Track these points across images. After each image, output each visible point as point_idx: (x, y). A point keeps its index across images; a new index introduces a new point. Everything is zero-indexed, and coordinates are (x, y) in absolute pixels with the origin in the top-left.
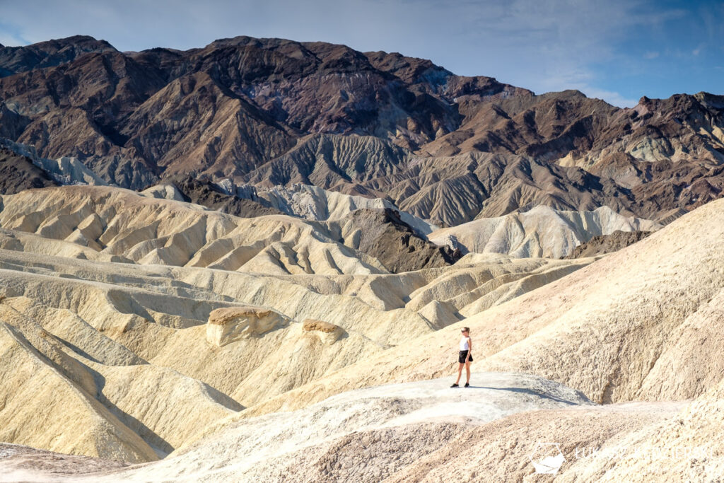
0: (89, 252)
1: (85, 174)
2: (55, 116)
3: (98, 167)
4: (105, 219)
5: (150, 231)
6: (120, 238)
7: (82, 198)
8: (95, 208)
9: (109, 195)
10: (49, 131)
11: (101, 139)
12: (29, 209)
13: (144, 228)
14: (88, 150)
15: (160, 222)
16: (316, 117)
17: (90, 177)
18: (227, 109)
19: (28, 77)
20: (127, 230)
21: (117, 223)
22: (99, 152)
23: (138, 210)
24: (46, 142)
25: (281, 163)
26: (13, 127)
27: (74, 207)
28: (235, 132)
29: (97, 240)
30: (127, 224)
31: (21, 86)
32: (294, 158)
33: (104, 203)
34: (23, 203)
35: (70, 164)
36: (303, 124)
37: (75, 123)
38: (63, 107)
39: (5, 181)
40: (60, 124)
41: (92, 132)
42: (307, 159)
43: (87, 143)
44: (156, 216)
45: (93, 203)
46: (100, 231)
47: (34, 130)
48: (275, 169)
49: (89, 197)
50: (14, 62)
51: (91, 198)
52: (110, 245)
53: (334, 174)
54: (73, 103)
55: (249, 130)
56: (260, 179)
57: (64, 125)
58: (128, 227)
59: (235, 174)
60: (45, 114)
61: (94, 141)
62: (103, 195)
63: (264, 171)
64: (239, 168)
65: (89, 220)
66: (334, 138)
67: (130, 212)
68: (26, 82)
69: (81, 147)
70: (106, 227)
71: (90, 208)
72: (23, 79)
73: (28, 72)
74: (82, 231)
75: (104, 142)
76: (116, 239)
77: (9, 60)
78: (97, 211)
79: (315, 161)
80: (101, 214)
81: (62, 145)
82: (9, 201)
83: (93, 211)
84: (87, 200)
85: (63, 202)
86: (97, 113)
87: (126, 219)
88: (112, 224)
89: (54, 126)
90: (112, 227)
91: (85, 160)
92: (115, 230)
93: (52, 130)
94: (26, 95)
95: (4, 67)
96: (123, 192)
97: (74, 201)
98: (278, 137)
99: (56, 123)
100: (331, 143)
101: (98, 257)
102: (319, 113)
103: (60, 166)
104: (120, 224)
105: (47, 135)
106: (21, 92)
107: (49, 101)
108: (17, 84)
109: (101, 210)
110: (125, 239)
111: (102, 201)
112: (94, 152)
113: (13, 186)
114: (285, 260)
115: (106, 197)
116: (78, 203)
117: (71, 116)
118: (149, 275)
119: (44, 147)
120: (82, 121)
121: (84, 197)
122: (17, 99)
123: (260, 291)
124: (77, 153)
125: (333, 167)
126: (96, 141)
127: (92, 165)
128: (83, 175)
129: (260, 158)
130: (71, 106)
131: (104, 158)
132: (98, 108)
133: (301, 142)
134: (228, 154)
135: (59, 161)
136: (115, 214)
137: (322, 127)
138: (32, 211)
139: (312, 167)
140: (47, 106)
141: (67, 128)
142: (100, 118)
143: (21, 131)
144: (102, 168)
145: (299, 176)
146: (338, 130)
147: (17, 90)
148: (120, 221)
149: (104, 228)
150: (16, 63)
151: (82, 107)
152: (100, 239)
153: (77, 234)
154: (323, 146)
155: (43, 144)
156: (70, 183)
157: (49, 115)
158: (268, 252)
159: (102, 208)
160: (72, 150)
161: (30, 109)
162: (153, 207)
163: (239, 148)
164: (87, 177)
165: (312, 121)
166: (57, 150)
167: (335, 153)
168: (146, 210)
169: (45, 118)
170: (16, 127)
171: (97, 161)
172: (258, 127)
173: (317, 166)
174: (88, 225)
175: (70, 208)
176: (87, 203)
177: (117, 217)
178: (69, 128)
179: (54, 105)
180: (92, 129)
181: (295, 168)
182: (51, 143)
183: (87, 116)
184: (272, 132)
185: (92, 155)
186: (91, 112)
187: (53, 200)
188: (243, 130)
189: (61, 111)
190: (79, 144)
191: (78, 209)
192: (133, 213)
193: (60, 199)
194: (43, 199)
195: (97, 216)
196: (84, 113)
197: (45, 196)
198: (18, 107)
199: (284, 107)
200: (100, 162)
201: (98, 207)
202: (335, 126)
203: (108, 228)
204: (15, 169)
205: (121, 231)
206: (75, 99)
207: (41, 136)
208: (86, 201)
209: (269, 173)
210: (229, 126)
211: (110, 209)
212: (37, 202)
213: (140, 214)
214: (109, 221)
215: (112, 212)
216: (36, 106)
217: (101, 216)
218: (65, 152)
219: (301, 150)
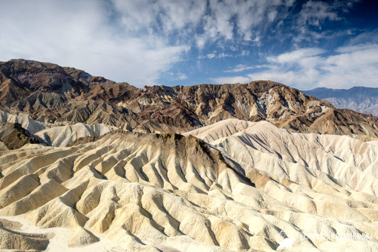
16: (40, 86)
18: (6, 82)
25: (23, 101)
28: (8, 90)
32: (28, 99)
36: (36, 88)
42: (33, 100)
48: (20, 103)
53: (41, 105)
55: (13, 89)
56: (14, 106)
59: (6, 104)
63: (16, 103)
64: (7, 102)
79: (36, 101)
98: (23, 92)
100: (42, 95)
102: (41, 85)
125: (42, 103)
129: (16, 99)
133: (31, 94)
134: (4, 97)
139: (34, 103)
145: (29, 105)
146: (46, 91)
154: (39, 96)
163: (8, 95)
165: (39, 88)
167: (43, 98)
172: (16, 88)
173: (36, 102)
181: (28, 103)
184: (22, 90)
188: (10, 90)
199: (29, 83)
202: (46, 89)
209: (18, 104)
210: (6, 88)
219: (31, 97)
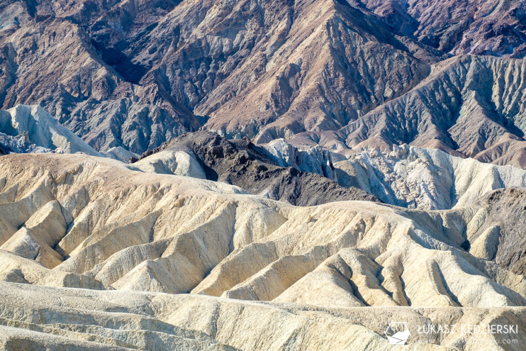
0: (30, 268)
1: (54, 133)
2: (27, 35)
3: (95, 120)
4: (71, 209)
5: (142, 229)
6: (94, 241)
7: (35, 174)
8: (56, 191)
9: (80, 169)
10: (18, 59)
11: (102, 72)
13: (132, 225)
14: (80, 89)
15: (159, 214)
16: (466, 27)
17: (62, 137)
18: (311, 16)
20: (105, 229)
21: (90, 217)
22: (97, 94)
23: (125, 194)
24: (13, 79)
25: (402, 107)
27: (23, 189)
28: (324, 56)
29: (55, 247)
30: (106, 217)
32: (423, 98)
33: (71, 182)
35: (30, 117)
36: (444, 39)
37: (59, 45)
38: (40, 19)
40: (35, 47)
41: (87, 60)
42: (447, 100)
43: (78, 78)
44: (154, 204)
45: (54, 182)
46: (62, 230)
48: (391, 118)
49: (47, 172)
51: (50, 174)
52: (75, 254)
53: (493, 125)
54: (59, 13)
55: (348, 51)
56: (365, 135)
57: (41, 49)
58: (108, 222)
59: (324, 127)
60: (13, 31)
61: (90, 75)
62: (69, 169)
63: (373, 121)
64: (330, 116)
65: (45, 210)
66: (494, 63)
67: (112, 198)
69: (69, 85)
70: (72, 223)
71: (48, 191)
74: (30, 232)
75: (106, 77)
76: (85, 245)
78: (59, 195)
79: (460, 102)
80: (64, 201)
81: (38, 82)
83: (53, 197)
84: (44, 178)
85: (5, 181)
86: (96, 28)
87: (104, 210)
88: (81, 218)
89: (26, 50)
90: (80, 224)
91: (74, 106)
92: (87, 228)
93: (23, 58)
96: (103, 164)
97: (22, 179)
98: (397, 63)
99: (28, 47)
100: (489, 72)
101: (43, 276)
102: (472, 19)
103: (13, 120)
104: (94, 219)
105: (15, 66)
107: (20, 10)
109: (64, 195)
110: (99, 244)
111: (68, 179)
112: (90, 94)
114: (359, 280)
115: (75, 173)
116: (28, 183)
117: (54, 34)
118: (108, 310)
119: (8, 86)
120: (71, 41)
121: (39, 174)
123: (294, 336)
124: (61, 95)
125: (492, 112)
126: (93, 74)
127: (84, 115)
128: (51, 135)
129: (366, 98)
130: (54, 17)
131: (104, 103)
132: (99, 19)
133: (437, 70)
134: (312, 93)
135: (13, 112)
136: (88, 200)
137: (477, 44)
139: (454, 114)
140: (16, 19)
141: (47, 54)
142: (101, 37)
144: (101, 121)
145: (432, 129)
146: (504, 49)
148: (94, 213)
149: (68, 226)
151: (72, 19)
152: (60, 244)
153: (21, 237)
154: (476, 77)
155: (7, 83)
156: (24, 149)
157: (18, 32)
158: (331, 266)
159: (67, 191)
160: (53, 91)
162: (150, 188)
163: (330, 83)
164: (57, 138)
165: (459, 34)
166: (30, 91)
167: (496, 89)
168: (137, 194)
169: (12, 39)
171: (93, 108)
172: (365, 45)
173: (464, 111)
174: (41, 220)
175: (15, 192)
176: (43, 183)
177: (91, 206)
178: (49, 55)
179: (27, 16)
180: (87, 55)
181: (426, 116)
182: (21, 79)
183: (80, 34)
184: (388, 53)
185: (85, 98)
186: (86, 27)
188: (337, 52)
189: (38, 26)
190: (64, 81)
191: (28, 193)
192: (116, 198)
195: (58, 205)
196: (75, 28)
199: (412, 11)
200: (98, 110)
201: (61, 189)
202: (498, 41)
203: (74, 226)
205: (95, 230)
206: (62, 6)
207: (4, 69)
208: (41, 180)
209: (381, 124)
210: (315, 45)
211: (79, 192)
213: (129, 200)
214: (78, 214)
215: (84, 196)
217: (64, 206)
218: (43, 94)
219: (437, 83)
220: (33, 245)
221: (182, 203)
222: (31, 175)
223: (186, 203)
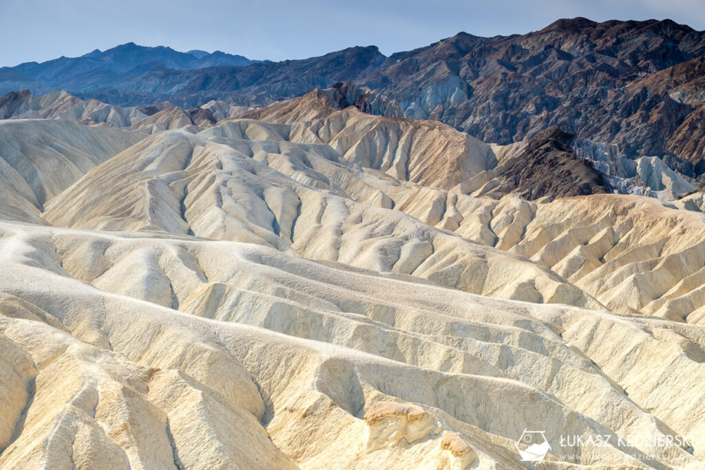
1: (664, 175)
4: (619, 233)
5: (654, 249)
7: (605, 208)
8: (615, 220)
9: (634, 205)
12: (554, 219)
13: (648, 246)
15: (668, 239)
17: (669, 178)
19: (700, 63)
21: (628, 239)
23: (653, 224)
26: (674, 116)
27: (596, 218)
29: (601, 258)
30: (638, 239)
31: (691, 73)
33: (626, 214)
34: (551, 212)
39: (557, 186)
44: (669, 231)
45: (615, 214)
46: (610, 246)
47: (693, 119)
49: (612, 208)
50: (700, 47)
51: (614, 209)
58: (639, 242)
62: (626, 206)
65: (602, 234)
67: (645, 226)
68: (697, 68)
70: (617, 242)
71: (610, 220)
72: (694, 65)
73: (700, 57)
74: (583, 248)
77: (695, 45)
78: (617, 223)
80: (616, 228)
82: (542, 210)
83: (612, 224)
84: (610, 211)
85: (586, 212)
87: (638, 234)
88: (623, 240)
90: (622, 243)
92: (625, 245)
94: (693, 82)
95: (689, 52)
96: (648, 202)
97: (596, 212)
103: (639, 167)
104: (631, 240)
106: (689, 79)
108: (687, 71)
111: (625, 212)
113: (562, 192)
115: (630, 208)
116: (599, 214)
121: (607, 208)
122: (684, 87)
135: (639, 161)
136: (631, 227)
138: (557, 222)
143: (682, 120)
147: (687, 78)
148: (632, 236)
149: (615, 243)
150: (701, 48)
152: (605, 257)
159: (622, 219)
161: (696, 97)
162: (669, 220)
168: (661, 224)
170: (676, 116)
174: (598, 239)
175: (591, 220)
176: (608, 215)
177: (632, 231)
187: (578, 211)
191: (596, 222)
192: (647, 227)
193: (585, 210)
194: (570, 209)
195: (611, 230)
197: (574, 205)
198: (683, 95)
201: (619, 218)
203: (617, 245)
204: (570, 174)
205: (629, 247)
208: (608, 212)
211: (628, 221)
212: (564, 212)
213: (655, 228)
214: (623, 236)
215: (630, 225)
216: (702, 93)
217: (615, 230)
220: (581, 257)
221: (683, 232)
222: (602, 209)
223: (686, 232)
